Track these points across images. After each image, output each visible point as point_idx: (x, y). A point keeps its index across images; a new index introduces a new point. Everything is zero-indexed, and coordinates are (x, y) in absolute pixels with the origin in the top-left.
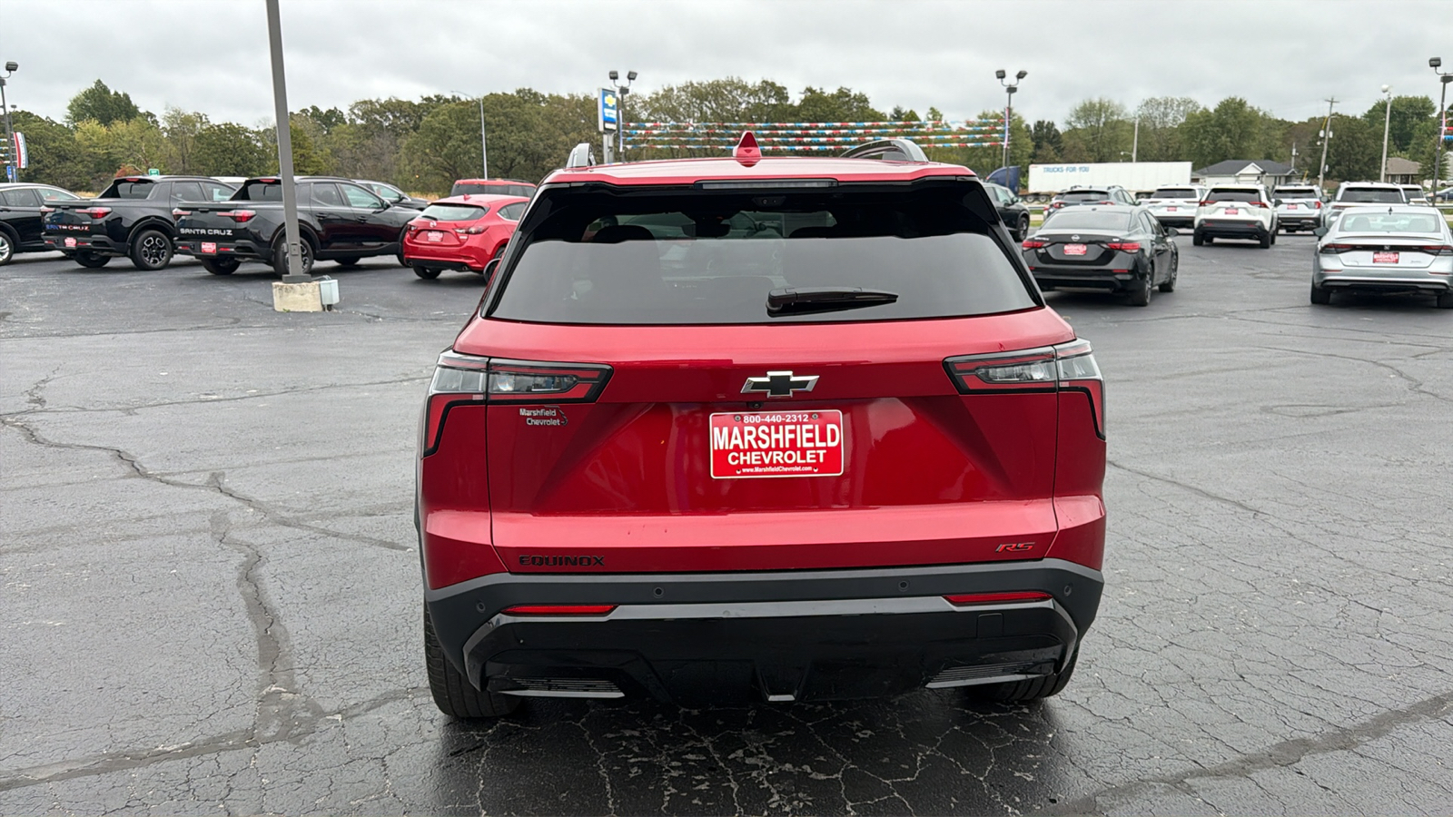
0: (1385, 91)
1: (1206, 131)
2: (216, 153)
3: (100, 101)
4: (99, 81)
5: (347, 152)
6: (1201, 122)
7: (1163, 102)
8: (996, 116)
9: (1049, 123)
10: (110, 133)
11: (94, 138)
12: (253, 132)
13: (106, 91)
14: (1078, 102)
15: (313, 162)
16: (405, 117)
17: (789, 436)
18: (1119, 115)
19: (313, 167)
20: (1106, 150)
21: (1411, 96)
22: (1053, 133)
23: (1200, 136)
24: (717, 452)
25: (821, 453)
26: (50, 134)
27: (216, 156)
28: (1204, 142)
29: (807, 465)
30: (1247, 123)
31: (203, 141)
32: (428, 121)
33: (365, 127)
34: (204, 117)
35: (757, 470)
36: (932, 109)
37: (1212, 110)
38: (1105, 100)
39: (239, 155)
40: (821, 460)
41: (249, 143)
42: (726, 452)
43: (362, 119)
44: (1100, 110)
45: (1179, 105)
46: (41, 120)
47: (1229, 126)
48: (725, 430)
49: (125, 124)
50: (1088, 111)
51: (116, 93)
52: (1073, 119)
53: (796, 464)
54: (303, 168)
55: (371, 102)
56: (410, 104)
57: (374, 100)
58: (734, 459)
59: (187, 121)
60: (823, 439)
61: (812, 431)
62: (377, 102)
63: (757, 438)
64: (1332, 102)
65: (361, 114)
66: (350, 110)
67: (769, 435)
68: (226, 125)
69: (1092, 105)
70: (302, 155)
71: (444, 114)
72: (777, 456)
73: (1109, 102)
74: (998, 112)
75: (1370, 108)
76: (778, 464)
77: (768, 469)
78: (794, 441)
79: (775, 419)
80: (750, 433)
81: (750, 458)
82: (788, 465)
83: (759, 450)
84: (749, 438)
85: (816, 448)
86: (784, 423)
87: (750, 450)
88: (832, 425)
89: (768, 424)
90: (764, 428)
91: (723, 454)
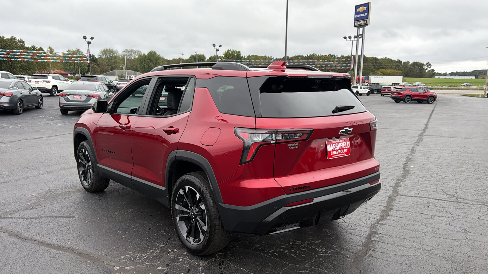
0: (196, 52)
1: (145, 61)
6: (143, 58)
7: (130, 51)
8: (74, 51)
9: (93, 55)
14: (102, 49)
17: (341, 146)
18: (116, 54)
20: (113, 65)
21: (200, 54)
22: (94, 59)
23: (144, 63)
25: (347, 149)
28: (145, 65)
30: (157, 59)
35: (336, 156)
36: (49, 47)
37: (146, 54)
38: (111, 49)
40: (347, 151)
42: (331, 151)
44: (110, 52)
45: (135, 52)
47: (152, 60)
48: (330, 145)
50: (105, 52)
52: (101, 54)
53: (343, 153)
58: (332, 153)
60: (347, 146)
61: (344, 144)
63: (336, 147)
64: (182, 55)
67: (338, 146)
69: (107, 50)
72: (339, 151)
73: (113, 49)
74: (74, 50)
75: (190, 57)
76: (340, 154)
77: (338, 155)
78: (342, 147)
79: (338, 141)
80: (334, 146)
81: (335, 153)
82: (341, 154)
83: (336, 150)
84: (334, 147)
85: (346, 148)
86: (340, 142)
87: (335, 150)
88: (348, 142)
89: (337, 143)
90: (336, 144)
91: (330, 152)
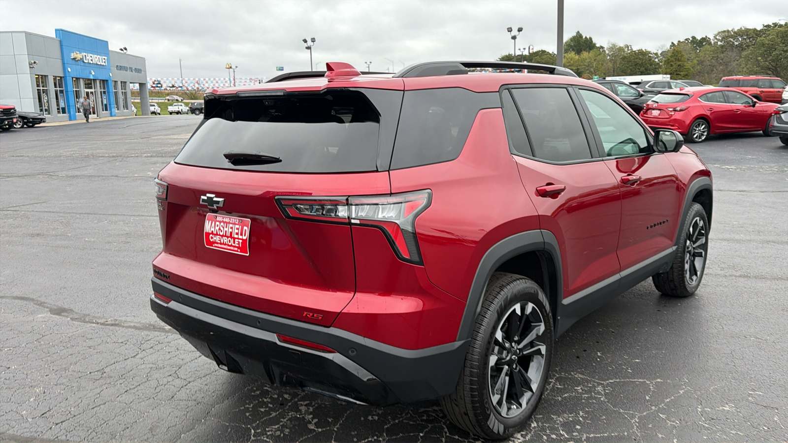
2: (631, 66)
3: (578, 42)
4: (578, 32)
5: (708, 62)
10: (580, 58)
11: (572, 62)
12: (654, 53)
13: (581, 36)
15: (685, 69)
16: (749, 38)
17: (230, 230)
19: (685, 71)
24: (206, 233)
25: (241, 241)
26: (551, 60)
27: (631, 67)
29: (235, 247)
31: (626, 60)
32: (761, 40)
33: (722, 46)
34: (630, 47)
35: (219, 245)
39: (644, 67)
40: (240, 246)
41: (650, 60)
42: (210, 234)
43: (721, 42)
46: (550, 54)
48: (210, 222)
49: (587, 53)
51: (586, 38)
53: (231, 246)
54: (678, 73)
55: (728, 31)
56: (755, 30)
57: (730, 30)
58: (212, 238)
59: (621, 49)
60: (241, 235)
61: (238, 229)
62: (732, 31)
63: (220, 229)
65: (720, 39)
66: (714, 37)
67: (223, 228)
68: (638, 50)
70: (679, 65)
71: (773, 35)
72: (225, 240)
76: (226, 244)
77: (223, 246)
78: (231, 233)
79: (227, 220)
80: (218, 226)
81: (217, 239)
82: (229, 245)
83: (220, 235)
84: (217, 228)
85: (238, 239)
86: (229, 223)
87: (217, 234)
88: (245, 228)
89: (224, 222)
90: (222, 224)
91: (208, 234)
